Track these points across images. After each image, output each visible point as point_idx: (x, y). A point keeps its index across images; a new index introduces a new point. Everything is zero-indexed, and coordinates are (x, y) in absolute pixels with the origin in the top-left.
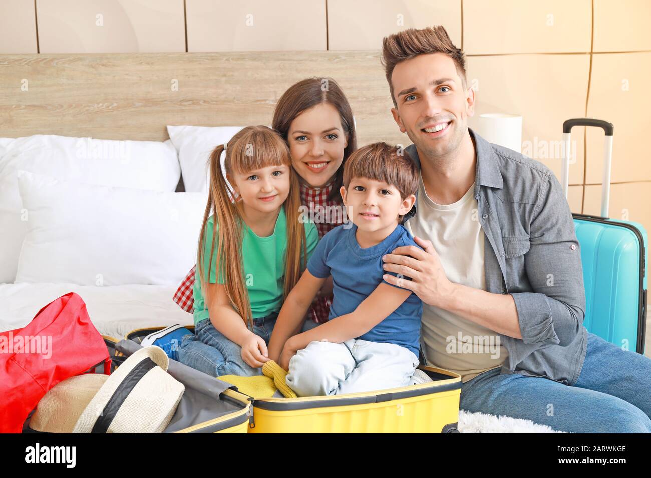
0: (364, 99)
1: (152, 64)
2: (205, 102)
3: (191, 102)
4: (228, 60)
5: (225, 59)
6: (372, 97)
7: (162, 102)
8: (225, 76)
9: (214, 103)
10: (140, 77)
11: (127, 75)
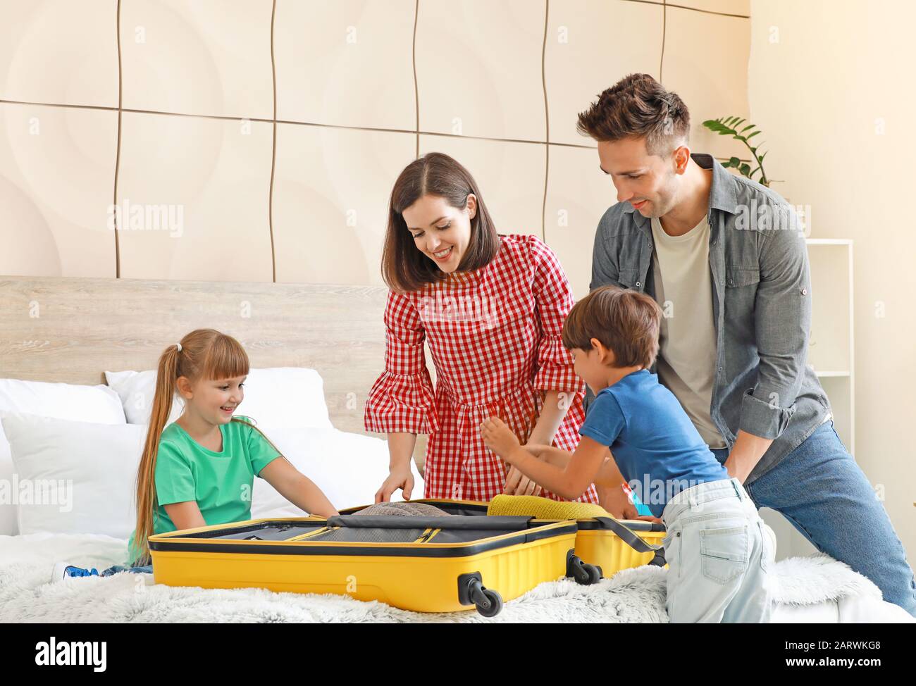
0: (326, 344)
1: (92, 291)
2: (150, 342)
3: (133, 342)
4: (176, 290)
5: (174, 288)
6: (336, 342)
7: (102, 340)
8: (173, 309)
9: (161, 343)
10: (78, 308)
11: (62, 304)
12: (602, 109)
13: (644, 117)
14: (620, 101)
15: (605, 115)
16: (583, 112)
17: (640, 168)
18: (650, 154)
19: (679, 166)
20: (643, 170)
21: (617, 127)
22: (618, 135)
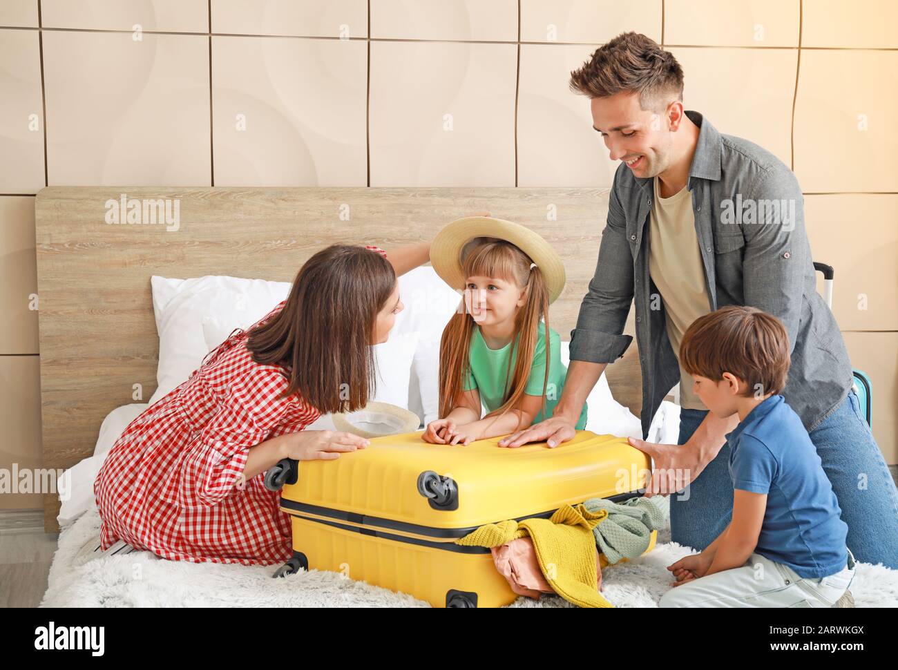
1: (335, 199)
2: (389, 240)
3: (374, 240)
4: (414, 196)
5: (411, 194)
8: (411, 212)
10: (322, 213)
12: (595, 66)
13: (638, 72)
14: (612, 57)
15: (597, 71)
16: (576, 70)
17: (634, 123)
18: (643, 109)
19: (672, 123)
20: (635, 126)
21: (609, 83)
22: (610, 90)
